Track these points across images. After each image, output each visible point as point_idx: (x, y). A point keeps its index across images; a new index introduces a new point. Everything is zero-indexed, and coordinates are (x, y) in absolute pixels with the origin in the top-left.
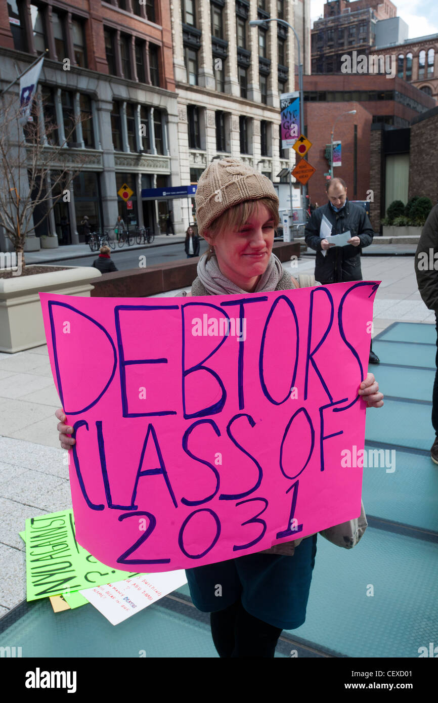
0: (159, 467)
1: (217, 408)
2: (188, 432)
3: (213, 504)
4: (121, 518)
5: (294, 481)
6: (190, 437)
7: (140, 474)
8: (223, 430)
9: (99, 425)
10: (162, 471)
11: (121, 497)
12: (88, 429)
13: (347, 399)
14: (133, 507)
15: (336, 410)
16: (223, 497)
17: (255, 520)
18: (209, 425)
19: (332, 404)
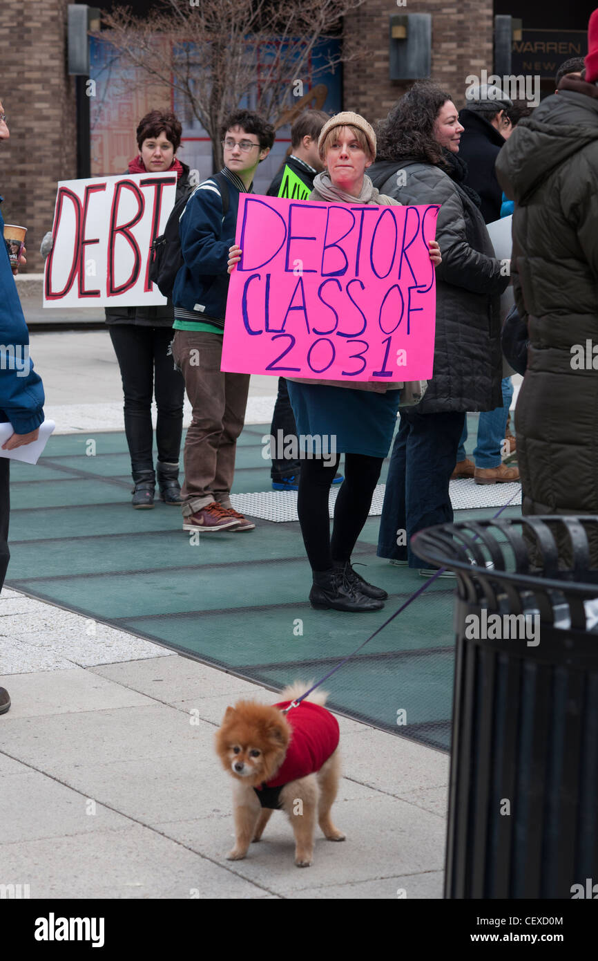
0: (302, 305)
1: (342, 273)
2: (322, 285)
3: (333, 337)
4: (273, 339)
5: (387, 336)
6: (323, 288)
7: (290, 309)
8: (344, 288)
9: (268, 276)
10: (303, 308)
11: (275, 324)
12: (260, 279)
13: (425, 286)
14: (283, 330)
15: (419, 292)
16: (339, 334)
17: (358, 356)
18: (335, 283)
19: (416, 287)
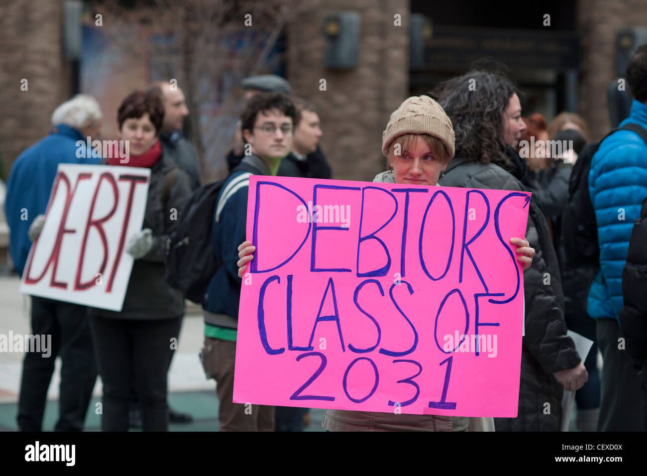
0: (334, 315)
1: (383, 272)
2: (358, 288)
3: (375, 355)
4: (298, 359)
5: (448, 356)
6: (360, 292)
7: (319, 319)
8: (386, 292)
9: (290, 278)
10: (336, 318)
11: (300, 340)
12: (279, 282)
13: (504, 295)
14: (310, 347)
15: (491, 301)
16: (383, 351)
17: (408, 381)
18: (375, 285)
19: (487, 294)
